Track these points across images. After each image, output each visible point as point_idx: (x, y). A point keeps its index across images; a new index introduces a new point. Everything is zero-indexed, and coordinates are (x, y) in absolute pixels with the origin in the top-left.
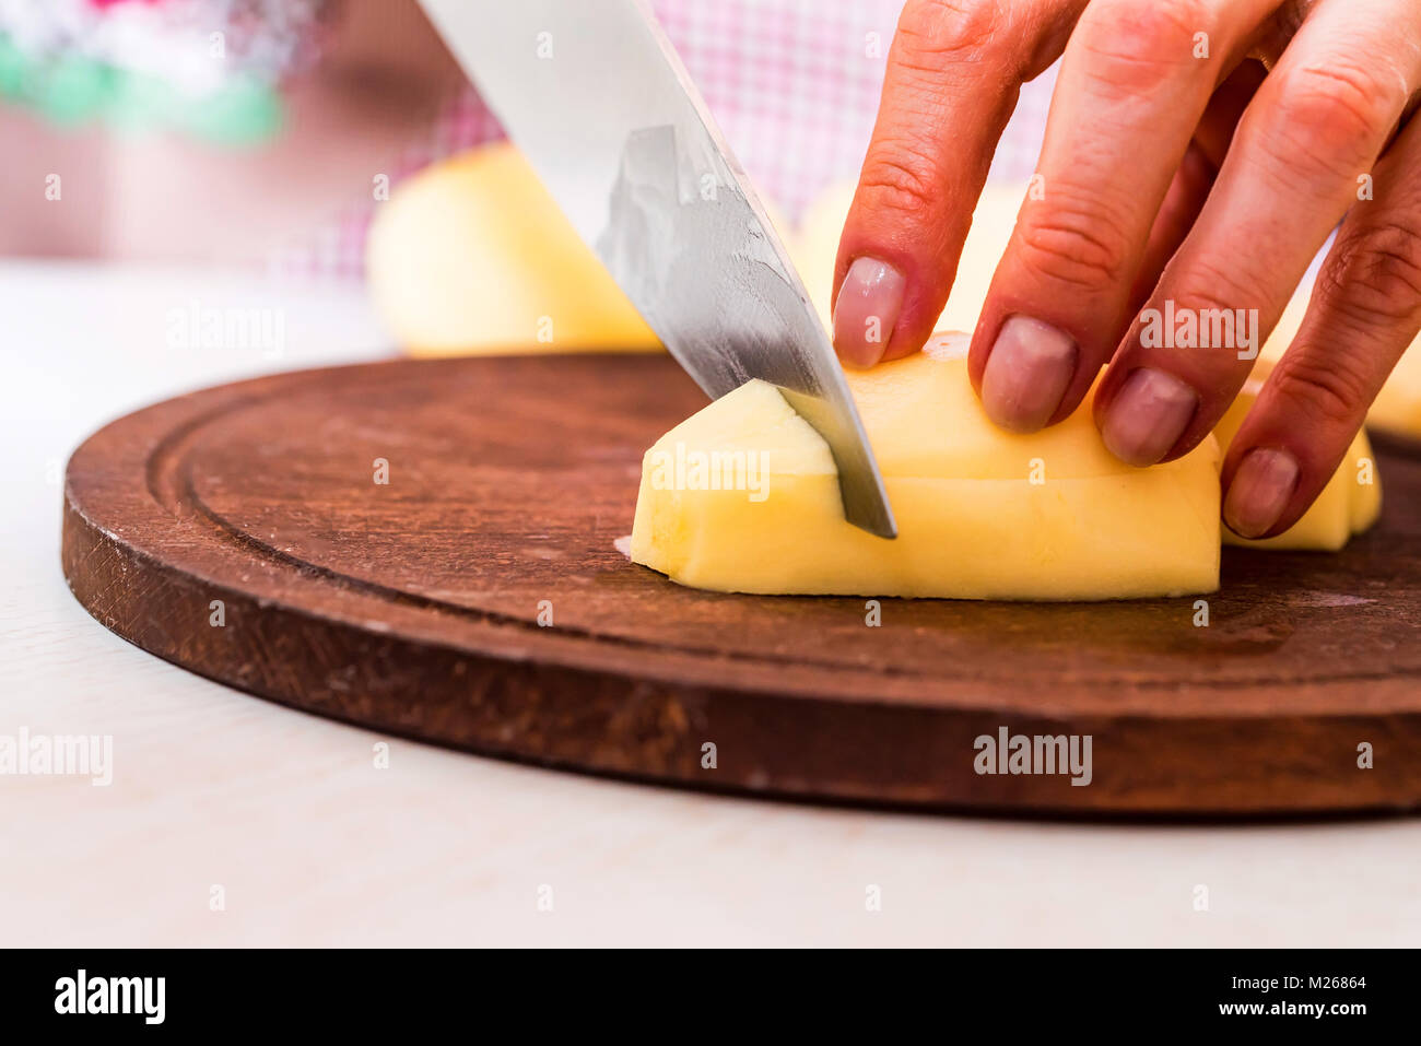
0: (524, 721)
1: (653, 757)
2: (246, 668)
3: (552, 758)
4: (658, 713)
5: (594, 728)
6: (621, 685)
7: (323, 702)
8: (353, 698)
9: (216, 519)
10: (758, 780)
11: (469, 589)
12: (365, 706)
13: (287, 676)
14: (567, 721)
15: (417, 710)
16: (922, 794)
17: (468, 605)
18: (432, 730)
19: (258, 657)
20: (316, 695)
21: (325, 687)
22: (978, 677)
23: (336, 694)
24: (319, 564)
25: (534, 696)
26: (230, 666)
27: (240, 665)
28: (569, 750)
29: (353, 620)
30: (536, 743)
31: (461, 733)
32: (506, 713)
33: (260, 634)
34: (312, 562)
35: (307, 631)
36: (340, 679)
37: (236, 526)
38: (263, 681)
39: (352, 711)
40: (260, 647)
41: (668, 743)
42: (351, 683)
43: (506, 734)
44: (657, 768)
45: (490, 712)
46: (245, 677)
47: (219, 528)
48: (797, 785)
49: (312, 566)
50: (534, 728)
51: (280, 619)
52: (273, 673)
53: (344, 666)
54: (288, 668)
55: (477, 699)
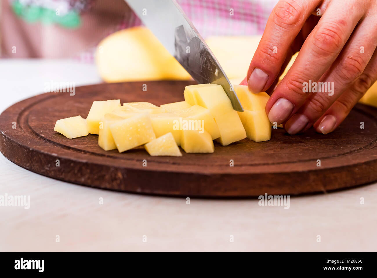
0: (87, 176)
1: (115, 185)
2: (28, 165)
3: (93, 185)
4: (116, 175)
5: (102, 178)
6: (107, 168)
7: (44, 172)
8: (50, 171)
9: (30, 128)
10: (139, 190)
11: (82, 144)
12: (53, 173)
13: (36, 166)
14: (96, 177)
15: (63, 174)
16: (177, 193)
17: (79, 148)
18: (67, 179)
19: (30, 162)
20: (42, 171)
21: (44, 169)
22: (194, 164)
23: (47, 170)
24: (49, 139)
25: (88, 171)
26: (25, 164)
27: (27, 164)
28: (97, 183)
29: (49, 153)
30: (89, 182)
31: (73, 180)
32: (82, 175)
33: (30, 156)
34: (48, 138)
35: (40, 156)
36: (47, 167)
37: (34, 130)
38: (32, 168)
39: (50, 174)
40: (31, 159)
41: (118, 182)
42: (49, 168)
43: (83, 180)
44: (116, 188)
45: (79, 175)
46: (28, 166)
47: (30, 130)
48: (148, 191)
49: (47, 139)
50: (89, 178)
51: (34, 153)
52: (34, 166)
53: (48, 164)
54: (36, 164)
55: (76, 171)
